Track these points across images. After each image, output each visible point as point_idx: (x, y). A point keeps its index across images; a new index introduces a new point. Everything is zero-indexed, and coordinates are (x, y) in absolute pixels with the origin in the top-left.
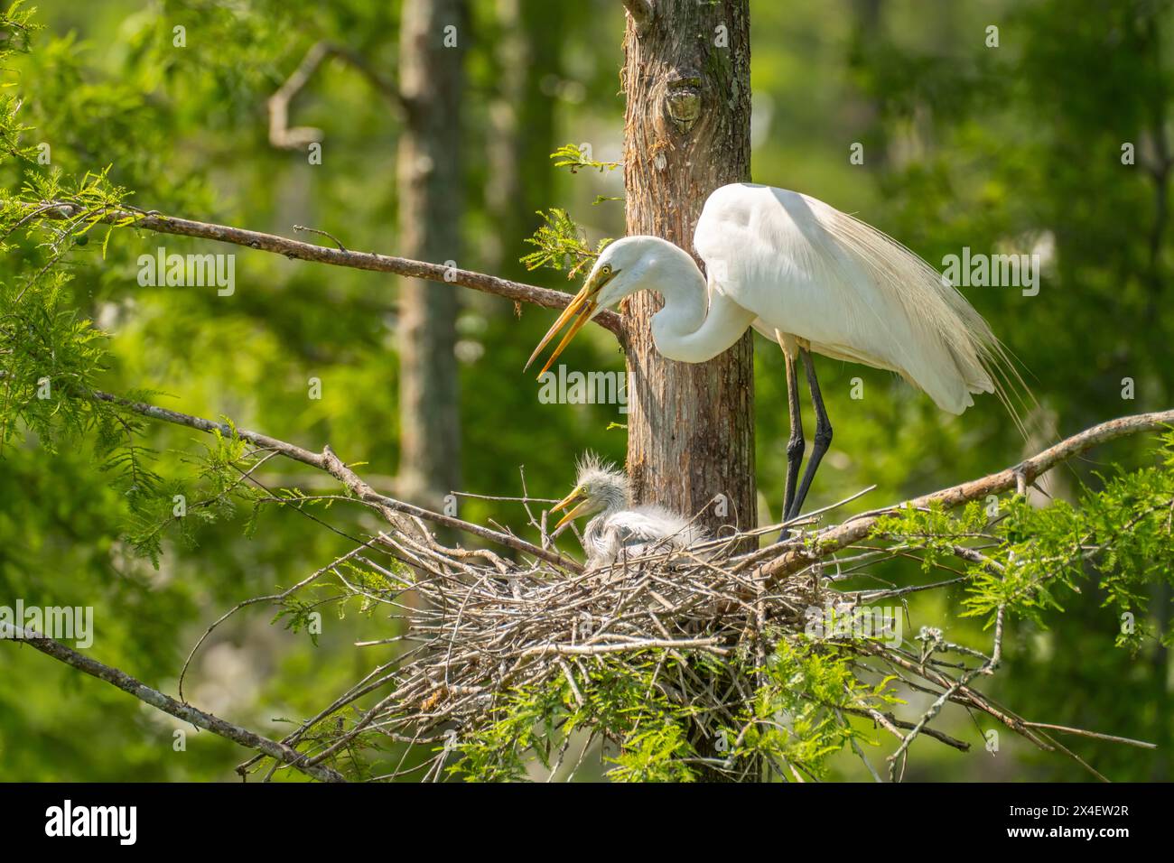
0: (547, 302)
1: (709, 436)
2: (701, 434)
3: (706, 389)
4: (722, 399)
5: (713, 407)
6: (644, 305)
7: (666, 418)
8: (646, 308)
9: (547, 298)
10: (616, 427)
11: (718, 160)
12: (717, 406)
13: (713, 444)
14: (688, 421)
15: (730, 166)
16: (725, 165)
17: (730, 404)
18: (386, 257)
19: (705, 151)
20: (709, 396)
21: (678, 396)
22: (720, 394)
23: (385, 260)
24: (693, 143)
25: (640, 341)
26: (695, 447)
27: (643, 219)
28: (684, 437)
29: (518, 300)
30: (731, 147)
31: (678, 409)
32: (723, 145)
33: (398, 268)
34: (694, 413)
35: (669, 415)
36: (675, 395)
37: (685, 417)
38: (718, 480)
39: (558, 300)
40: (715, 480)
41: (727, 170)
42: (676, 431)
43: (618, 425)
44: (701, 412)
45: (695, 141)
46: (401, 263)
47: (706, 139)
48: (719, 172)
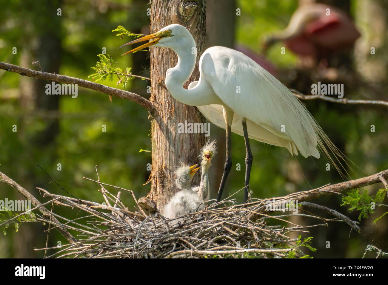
0: (123, 96)
1: (195, 156)
2: (192, 155)
3: (193, 135)
4: (199, 140)
5: (196, 143)
6: (165, 98)
7: (176, 148)
8: (166, 99)
9: (123, 94)
10: (143, 151)
11: (198, 35)
12: (197, 143)
13: (196, 159)
14: (186, 149)
15: (202, 37)
16: (201, 36)
17: (202, 142)
18: (60, 75)
19: (194, 30)
20: (194, 139)
21: (181, 139)
22: (198, 138)
23: (60, 77)
24: (190, 27)
25: (162, 113)
26: (189, 161)
27: (164, 60)
28: (184, 156)
29: (111, 95)
30: (203, 28)
31: (181, 144)
32: (200, 28)
33: (65, 80)
34: (189, 146)
35: (177, 147)
36: (180, 138)
37: (185, 148)
38: (198, 175)
39: (128, 95)
40: (197, 175)
41: (201, 38)
42: (180, 154)
43: (144, 150)
44: (192, 145)
45: (191, 26)
46: (66, 78)
47: (194, 25)
48: (198, 39)
